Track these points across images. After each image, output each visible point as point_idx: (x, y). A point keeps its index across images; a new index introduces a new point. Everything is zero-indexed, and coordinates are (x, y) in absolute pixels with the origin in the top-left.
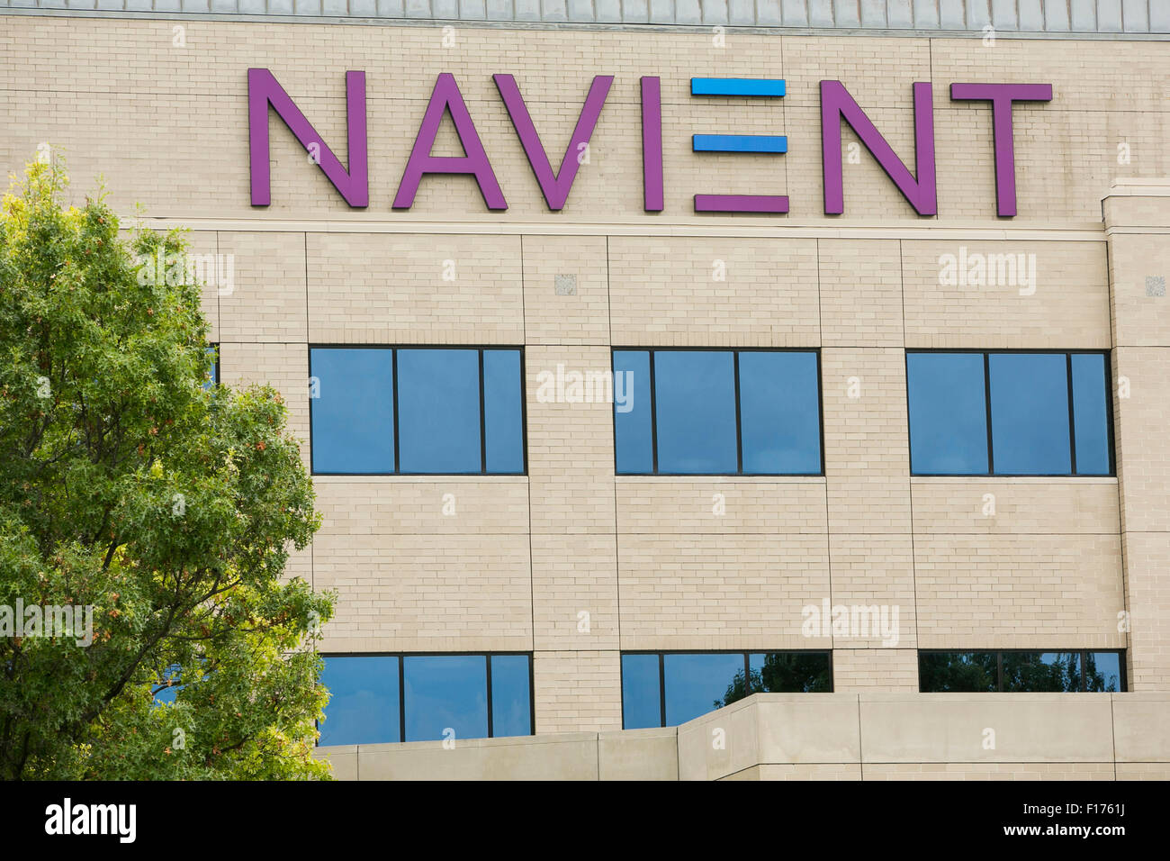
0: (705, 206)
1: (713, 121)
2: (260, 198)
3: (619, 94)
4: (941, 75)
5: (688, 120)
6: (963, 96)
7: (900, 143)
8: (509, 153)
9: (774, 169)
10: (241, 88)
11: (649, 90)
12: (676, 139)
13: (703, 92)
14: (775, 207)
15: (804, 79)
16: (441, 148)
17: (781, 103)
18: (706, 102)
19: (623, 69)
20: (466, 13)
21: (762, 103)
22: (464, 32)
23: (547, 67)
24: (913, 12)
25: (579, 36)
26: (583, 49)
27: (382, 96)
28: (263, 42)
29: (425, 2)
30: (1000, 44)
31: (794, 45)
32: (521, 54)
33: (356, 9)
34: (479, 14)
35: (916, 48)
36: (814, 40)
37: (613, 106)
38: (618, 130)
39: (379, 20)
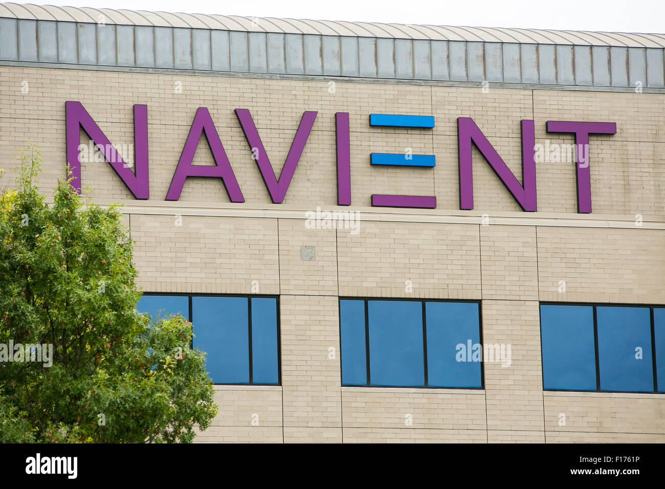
0: (377, 201)
1: (385, 144)
3: (320, 124)
4: (539, 115)
5: (367, 143)
6: (555, 130)
7: (511, 161)
8: (246, 163)
9: (426, 178)
10: (60, 115)
11: (341, 122)
12: (359, 156)
13: (377, 124)
14: (428, 203)
15: (447, 116)
16: (199, 159)
17: (430, 132)
18: (380, 131)
19: (323, 107)
20: (216, 66)
21: (418, 132)
22: (215, 79)
23: (272, 105)
24: (521, 72)
25: (293, 83)
26: (296, 93)
27: (158, 122)
28: (75, 83)
29: (188, 57)
30: (580, 94)
31: (440, 92)
32: (254, 95)
33: (140, 62)
34: (225, 67)
35: (521, 96)
36: (453, 90)
37: (316, 133)
38: (320, 149)
39: (156, 69)
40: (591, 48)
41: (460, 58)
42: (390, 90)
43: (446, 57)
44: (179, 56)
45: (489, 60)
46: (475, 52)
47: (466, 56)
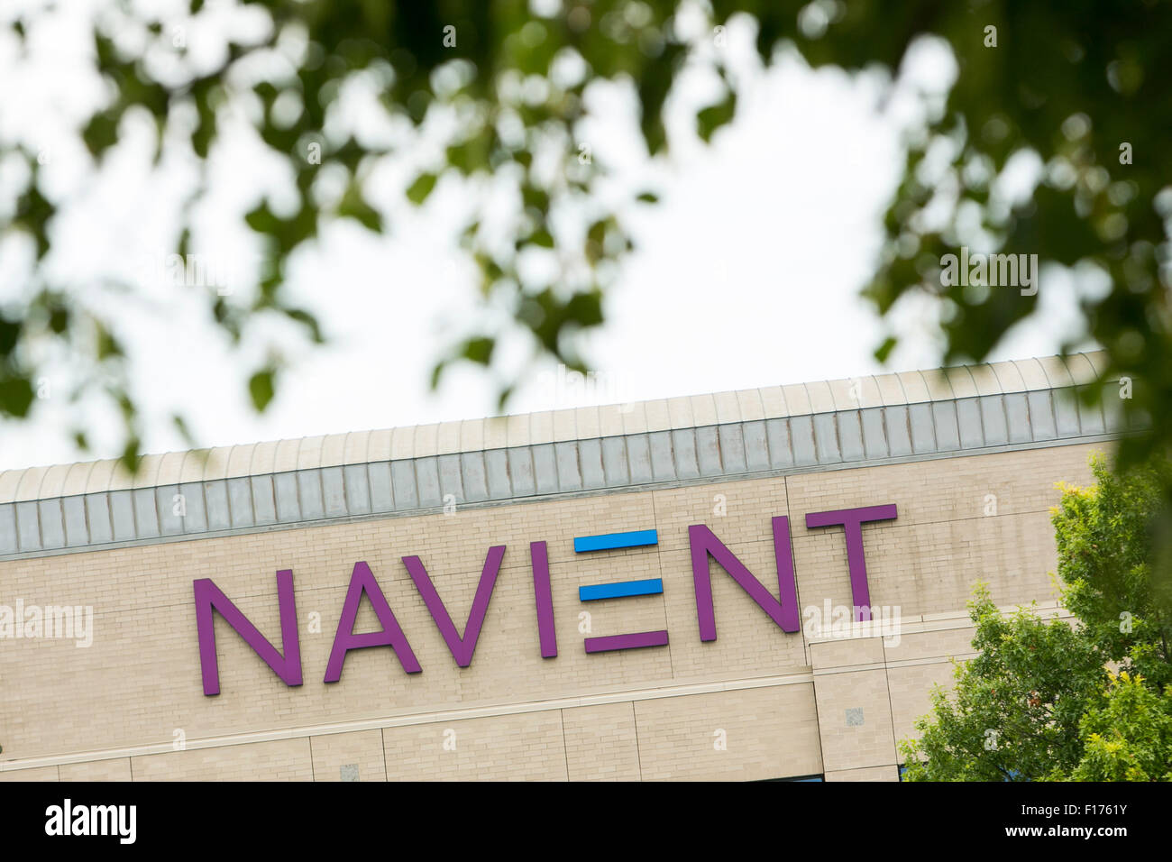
0: (596, 647)
1: (598, 572)
2: (212, 688)
3: (513, 560)
4: (796, 507)
5: (575, 575)
6: (818, 523)
7: (764, 572)
8: (422, 622)
9: (654, 608)
10: (189, 597)
11: (539, 553)
12: (566, 592)
13: (589, 548)
14: (656, 641)
15: (676, 526)
16: (363, 626)
17: (656, 549)
18: (590, 556)
19: (515, 537)
20: (378, 507)
21: (639, 551)
22: (375, 524)
23: (449, 544)
24: (769, 455)
25: (474, 514)
26: (478, 525)
27: (309, 587)
28: (206, 555)
29: (341, 502)
30: (849, 472)
31: (664, 497)
32: (426, 536)
33: (283, 515)
34: (388, 505)
35: (773, 486)
36: (682, 491)
37: (509, 571)
38: (515, 591)
39: (303, 523)
40: (859, 412)
41: (689, 450)
42: (600, 504)
43: (670, 450)
44: (330, 502)
45: (726, 447)
46: (708, 438)
47: (696, 445)
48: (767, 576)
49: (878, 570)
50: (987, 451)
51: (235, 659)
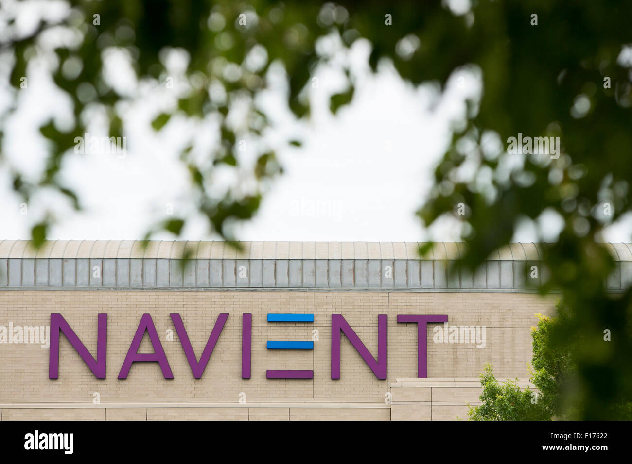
0: (273, 376)
1: (278, 334)
2: (54, 374)
3: (232, 322)
4: (393, 310)
5: (266, 334)
6: (404, 320)
7: (371, 344)
8: (177, 351)
9: (308, 357)
10: (48, 322)
11: (247, 319)
12: (259, 343)
13: (275, 320)
14: (307, 376)
15: (325, 313)
16: (144, 349)
17: (312, 325)
18: (275, 325)
19: (235, 309)
20: (160, 284)
21: (303, 325)
22: (157, 293)
23: (197, 309)
24: (381, 280)
25: (214, 294)
26: (215, 300)
27: (116, 324)
28: (59, 300)
29: (140, 278)
30: (424, 294)
31: (320, 296)
32: (185, 303)
33: (106, 283)
34: (166, 283)
35: (381, 297)
36: (330, 294)
37: (228, 328)
38: (231, 339)
39: (117, 288)
40: (433, 262)
41: (337, 272)
42: (284, 296)
43: (326, 271)
44: (133, 278)
45: (358, 272)
46: (348, 266)
47: (341, 270)
48: (372, 346)
49: (434, 350)
50: (501, 291)
51: (69, 360)
